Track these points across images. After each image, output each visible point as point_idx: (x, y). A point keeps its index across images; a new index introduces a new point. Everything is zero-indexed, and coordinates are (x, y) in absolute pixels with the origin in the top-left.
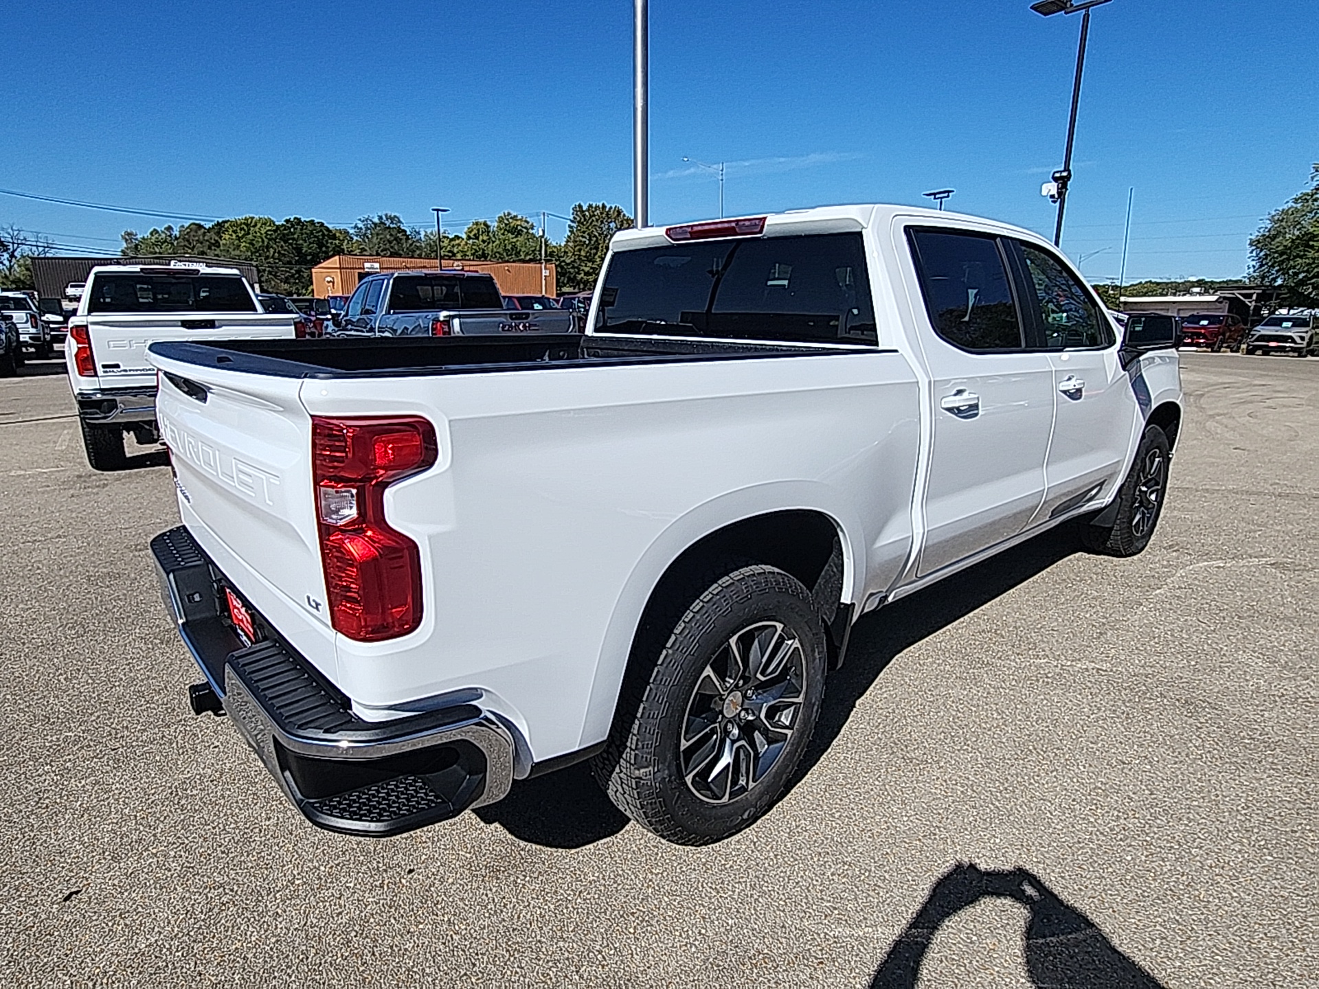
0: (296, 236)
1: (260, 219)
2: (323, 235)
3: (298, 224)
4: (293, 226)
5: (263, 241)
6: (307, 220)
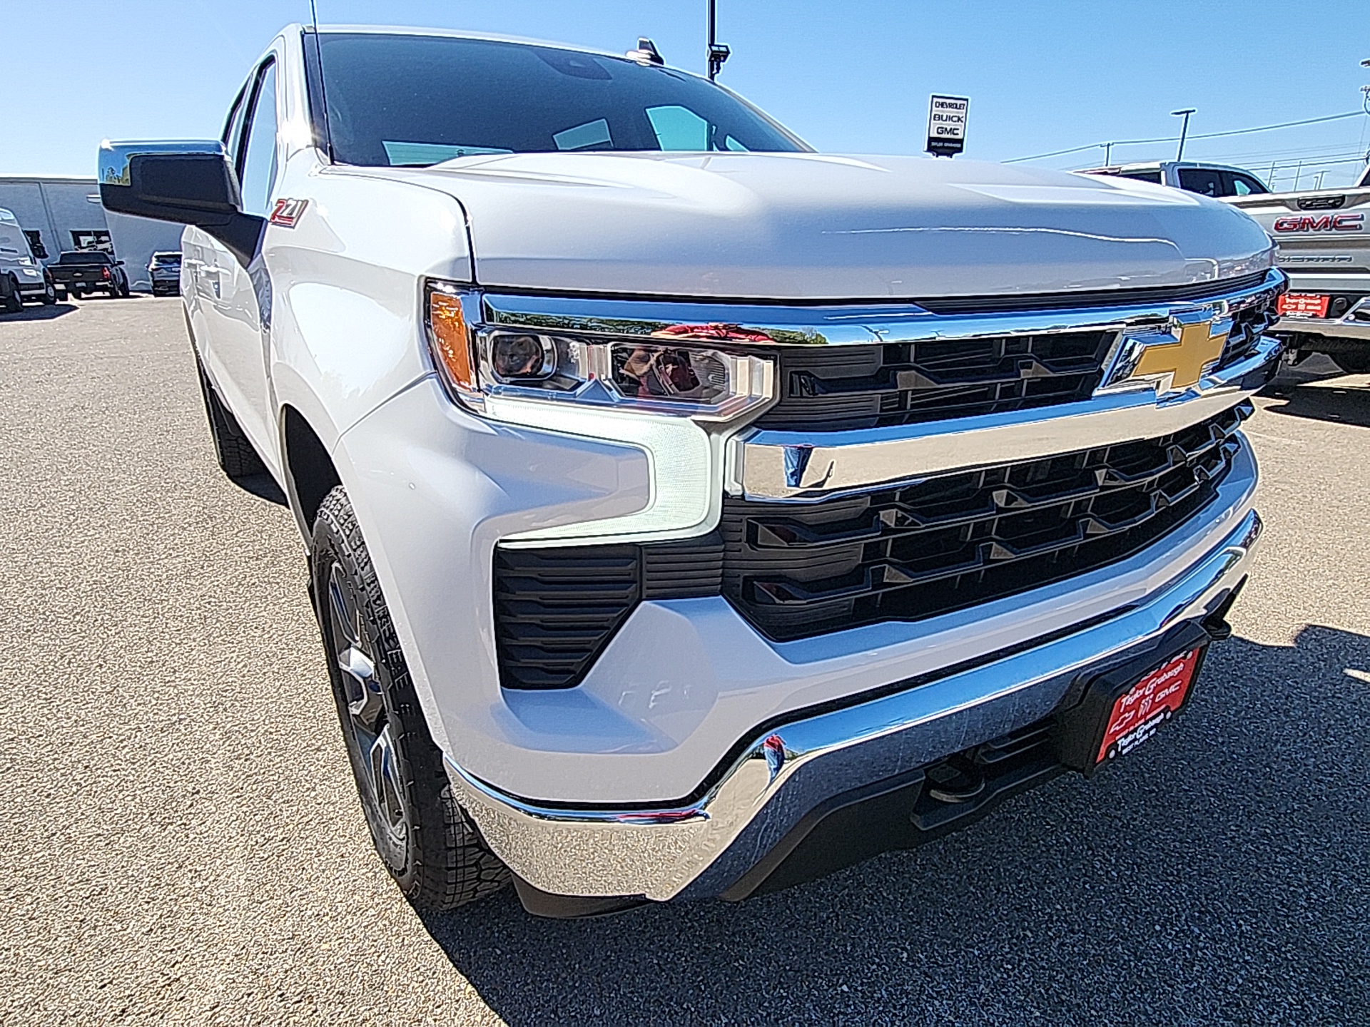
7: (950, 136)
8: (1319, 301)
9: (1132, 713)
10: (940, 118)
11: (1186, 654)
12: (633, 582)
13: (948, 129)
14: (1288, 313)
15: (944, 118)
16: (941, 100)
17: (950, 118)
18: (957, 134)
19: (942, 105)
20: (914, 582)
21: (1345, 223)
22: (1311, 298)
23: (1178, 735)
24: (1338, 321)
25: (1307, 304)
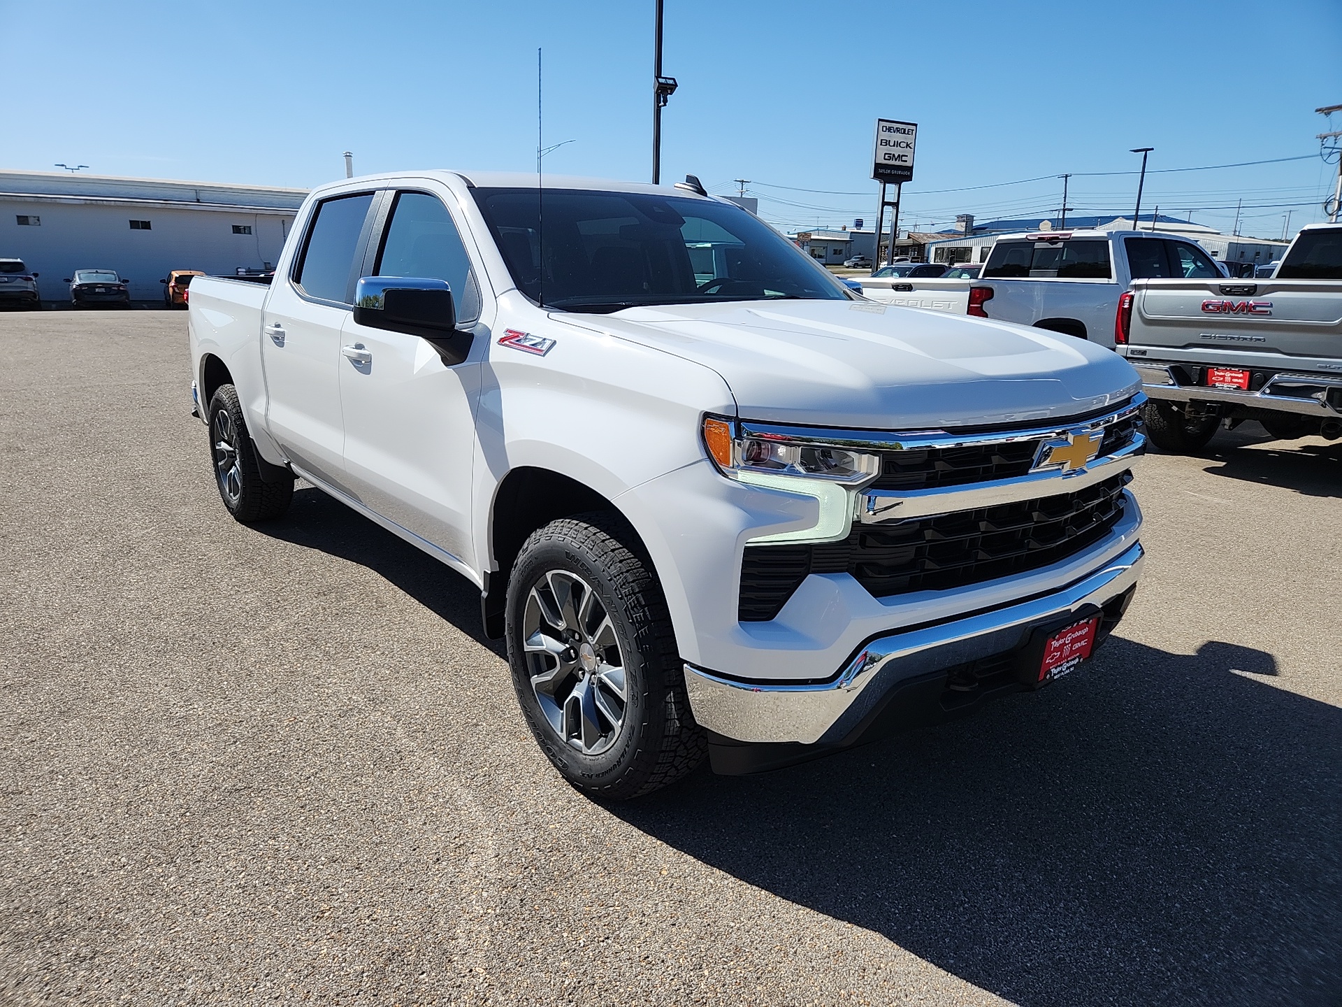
7: (898, 163)
8: (1241, 375)
9: (1059, 653)
10: (887, 143)
11: (1089, 621)
12: (806, 564)
13: (896, 156)
14: (1217, 384)
15: (892, 144)
16: (888, 125)
17: (897, 144)
18: (906, 161)
19: (889, 129)
20: (941, 569)
21: (1258, 309)
22: (1235, 372)
23: (1105, 710)
24: (1258, 394)
25: (1232, 377)
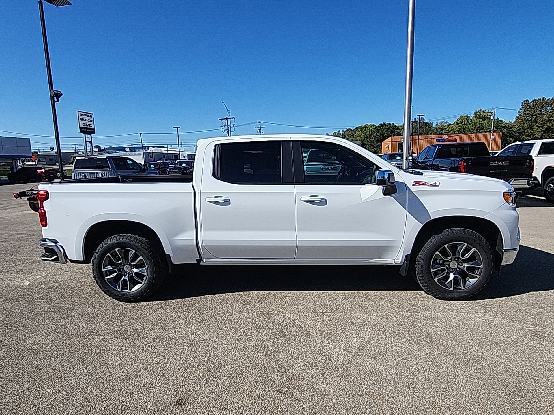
0: (383, 130)
1: (370, 124)
2: (393, 128)
3: (384, 125)
4: (382, 126)
5: (370, 133)
6: (388, 123)
7: (88, 127)
13: (87, 124)
15: (85, 120)
18: (91, 126)
19: (83, 115)
